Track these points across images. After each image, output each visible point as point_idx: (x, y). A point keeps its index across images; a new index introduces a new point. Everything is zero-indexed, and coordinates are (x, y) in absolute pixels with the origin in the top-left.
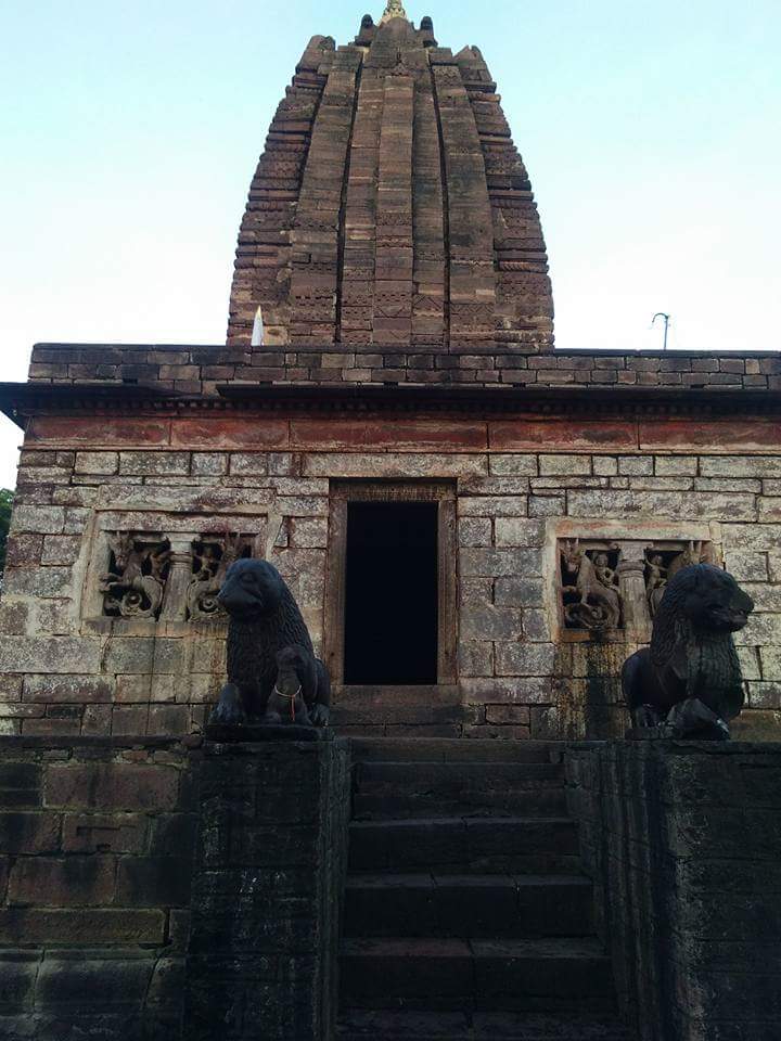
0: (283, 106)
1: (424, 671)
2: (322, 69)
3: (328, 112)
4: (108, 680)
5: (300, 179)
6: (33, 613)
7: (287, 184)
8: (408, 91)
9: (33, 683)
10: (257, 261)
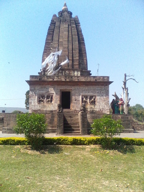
0: (49, 27)
1: (69, 108)
2: (55, 21)
3: (56, 29)
4: (40, 109)
5: (52, 39)
6: (32, 102)
7: (51, 40)
8: (67, 26)
9: (33, 109)
10: (47, 52)
